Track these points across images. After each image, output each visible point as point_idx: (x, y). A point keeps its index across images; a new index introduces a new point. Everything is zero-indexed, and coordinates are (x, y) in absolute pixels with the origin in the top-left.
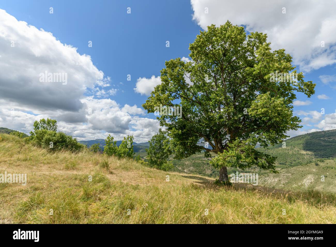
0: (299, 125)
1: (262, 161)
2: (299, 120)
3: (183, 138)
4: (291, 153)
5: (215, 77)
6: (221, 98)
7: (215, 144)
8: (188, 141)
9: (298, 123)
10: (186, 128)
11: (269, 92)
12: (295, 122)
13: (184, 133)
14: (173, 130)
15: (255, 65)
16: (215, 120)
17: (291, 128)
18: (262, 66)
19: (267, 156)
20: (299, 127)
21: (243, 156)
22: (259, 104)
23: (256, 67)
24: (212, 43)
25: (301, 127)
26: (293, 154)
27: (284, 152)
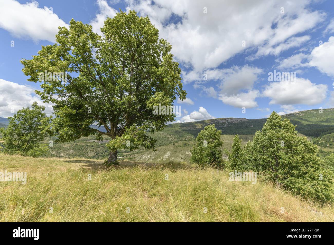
0: (175, 119)
1: (147, 143)
2: (175, 115)
3: (77, 119)
4: (162, 136)
5: (123, 62)
6: (127, 86)
7: (111, 128)
8: (83, 123)
9: (174, 117)
10: (82, 108)
11: (163, 92)
12: (173, 117)
13: (79, 113)
14: (64, 108)
15: (160, 67)
16: (118, 105)
17: (170, 121)
18: (164, 70)
19: (151, 139)
20: (174, 120)
21: (136, 139)
22: (156, 99)
23: (160, 69)
24: (129, 28)
25: (175, 121)
26: (163, 137)
27: (158, 135)
